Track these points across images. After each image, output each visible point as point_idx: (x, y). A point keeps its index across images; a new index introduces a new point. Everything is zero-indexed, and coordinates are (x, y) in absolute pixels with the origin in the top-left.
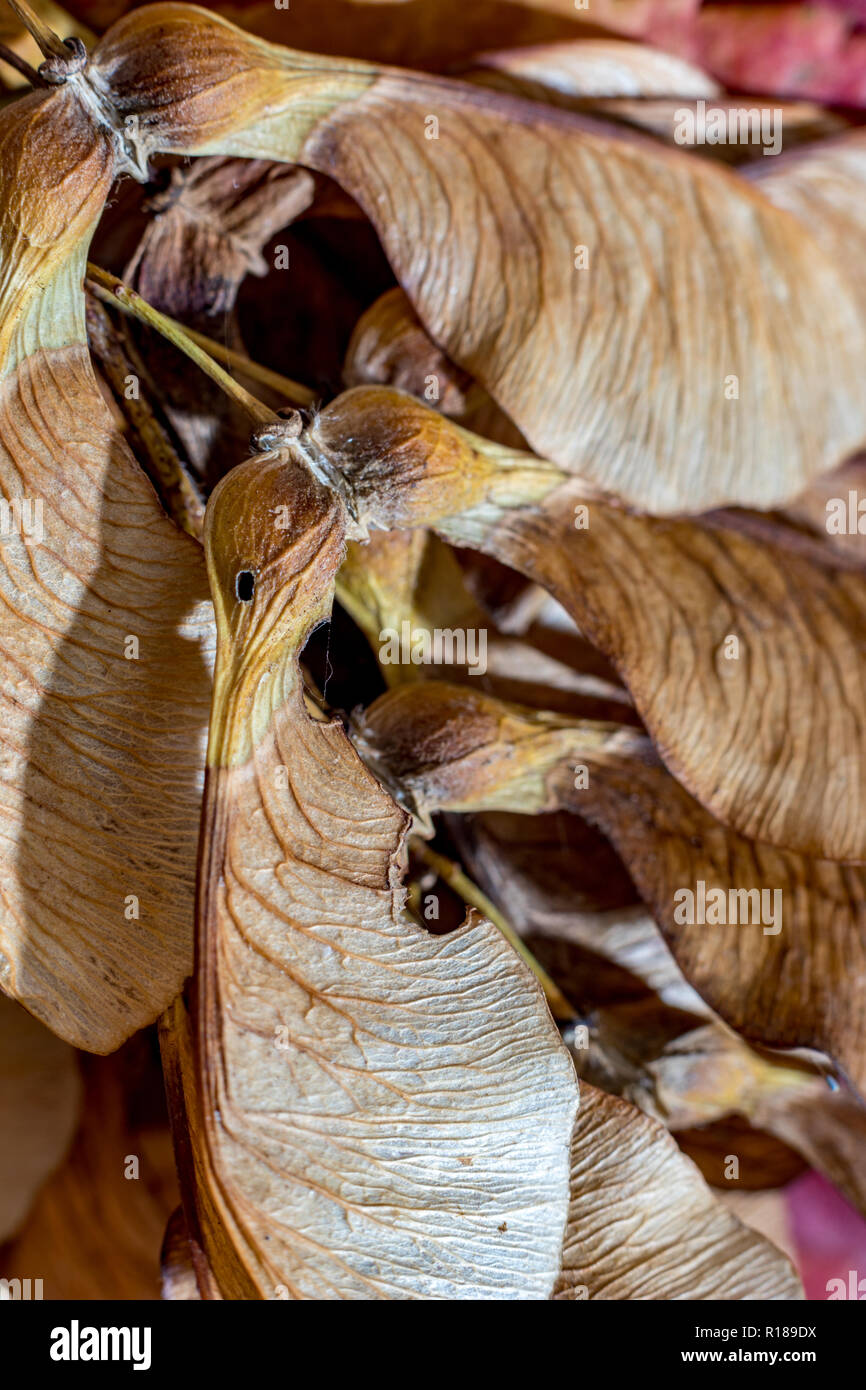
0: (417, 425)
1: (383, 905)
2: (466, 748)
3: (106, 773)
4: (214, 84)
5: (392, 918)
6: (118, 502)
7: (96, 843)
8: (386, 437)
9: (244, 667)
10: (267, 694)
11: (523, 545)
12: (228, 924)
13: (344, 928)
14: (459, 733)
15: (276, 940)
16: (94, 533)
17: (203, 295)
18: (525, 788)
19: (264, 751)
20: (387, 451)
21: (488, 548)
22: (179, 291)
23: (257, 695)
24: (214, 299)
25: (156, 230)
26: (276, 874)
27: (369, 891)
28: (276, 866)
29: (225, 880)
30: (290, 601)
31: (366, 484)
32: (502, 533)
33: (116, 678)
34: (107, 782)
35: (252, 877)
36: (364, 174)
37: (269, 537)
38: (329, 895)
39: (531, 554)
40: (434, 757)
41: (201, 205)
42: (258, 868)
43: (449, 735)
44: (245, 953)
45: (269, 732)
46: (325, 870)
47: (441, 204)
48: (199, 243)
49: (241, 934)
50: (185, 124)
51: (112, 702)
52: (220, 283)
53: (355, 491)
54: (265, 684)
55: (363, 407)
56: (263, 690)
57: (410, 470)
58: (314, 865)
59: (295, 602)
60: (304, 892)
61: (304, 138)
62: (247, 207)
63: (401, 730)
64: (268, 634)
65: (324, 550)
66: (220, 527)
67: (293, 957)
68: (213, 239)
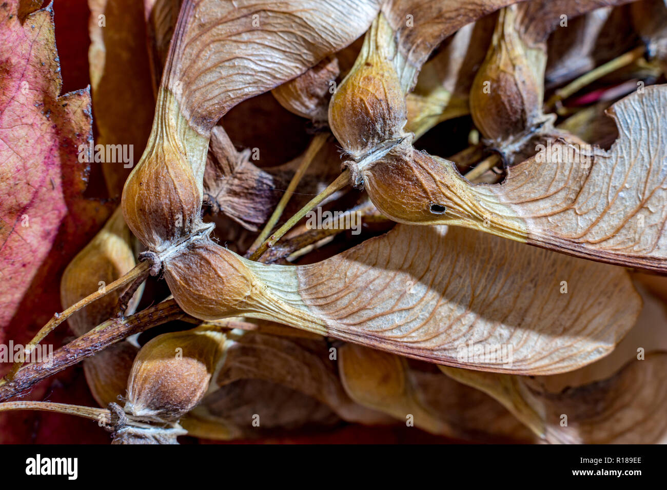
0: (358, 100)
1: (601, 161)
2: (517, 94)
3: (509, 282)
4: (175, 188)
5: (609, 158)
6: (377, 259)
7: (542, 292)
8: (363, 118)
9: (478, 216)
10: (491, 205)
11: (418, 46)
12: (604, 244)
13: (611, 184)
14: (509, 96)
15: (612, 221)
16: (392, 274)
17: (264, 190)
18: (533, 59)
19: (520, 211)
20: (371, 119)
21: (419, 66)
22: (260, 202)
23: (491, 210)
24: (267, 185)
25: (229, 211)
26: (581, 215)
27: (594, 167)
28: (577, 214)
29: (582, 243)
30: (448, 187)
31: (387, 133)
32: (411, 56)
33: (463, 271)
34: (513, 282)
35: (582, 228)
36: (218, 104)
37: (416, 194)
38: (594, 189)
39: (423, 42)
40: (520, 111)
41: (218, 186)
42: (577, 225)
43: (509, 101)
44: (619, 238)
45: (510, 206)
46: (581, 188)
47: (236, 62)
48: (237, 189)
49: (609, 239)
50: (193, 205)
51: (475, 275)
52: (260, 182)
53: (389, 139)
54: (486, 205)
55: (343, 125)
56: (489, 206)
57: (383, 109)
58: (578, 194)
59: (449, 185)
60: (591, 201)
61: (198, 135)
62: (224, 163)
63: (501, 123)
64: (462, 200)
65: (426, 167)
66: (405, 217)
67: (623, 212)
68: (236, 181)
